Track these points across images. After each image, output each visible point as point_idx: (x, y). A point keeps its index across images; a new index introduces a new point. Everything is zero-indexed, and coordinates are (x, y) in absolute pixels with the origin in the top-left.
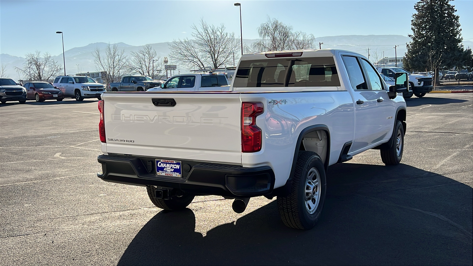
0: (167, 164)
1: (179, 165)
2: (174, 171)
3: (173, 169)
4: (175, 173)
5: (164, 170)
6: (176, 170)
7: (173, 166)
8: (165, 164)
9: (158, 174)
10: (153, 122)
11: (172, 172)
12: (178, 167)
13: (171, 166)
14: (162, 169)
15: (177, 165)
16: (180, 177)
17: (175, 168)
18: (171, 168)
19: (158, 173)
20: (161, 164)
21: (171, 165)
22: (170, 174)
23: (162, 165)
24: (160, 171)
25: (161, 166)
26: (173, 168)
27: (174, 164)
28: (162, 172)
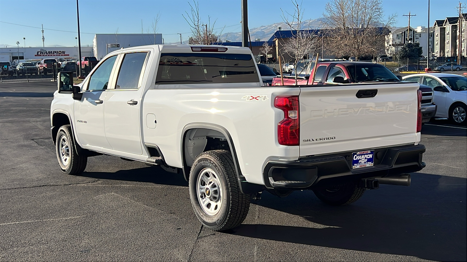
0: (362, 156)
1: (372, 155)
2: (367, 162)
3: (367, 160)
4: (368, 163)
5: (359, 162)
6: (369, 160)
7: (366, 156)
8: (360, 156)
9: (353, 168)
10: (358, 114)
11: (365, 162)
12: (371, 156)
13: (365, 157)
14: (357, 162)
15: (371, 155)
16: (373, 165)
17: (368, 158)
18: (365, 159)
19: (353, 166)
20: (357, 156)
21: (365, 155)
22: (364, 165)
23: (358, 158)
24: (355, 164)
25: (356, 159)
26: (367, 158)
27: (368, 154)
28: (357, 164)
